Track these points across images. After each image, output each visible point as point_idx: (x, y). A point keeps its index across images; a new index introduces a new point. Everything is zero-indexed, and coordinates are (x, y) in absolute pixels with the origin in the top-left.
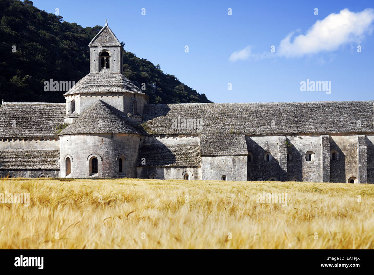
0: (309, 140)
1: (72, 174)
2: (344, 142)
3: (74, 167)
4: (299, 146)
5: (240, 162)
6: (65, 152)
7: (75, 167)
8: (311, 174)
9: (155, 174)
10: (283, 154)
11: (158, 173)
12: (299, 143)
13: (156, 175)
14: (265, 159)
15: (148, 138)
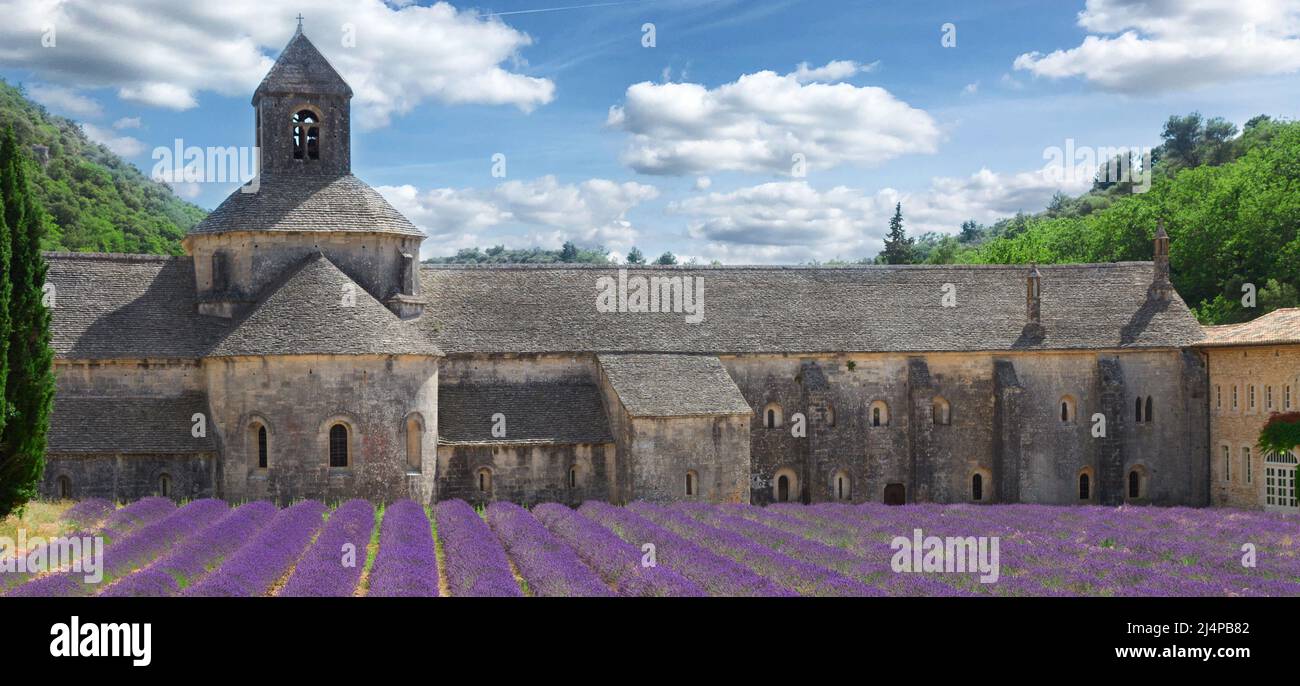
0: (876, 371)
1: (271, 470)
2: (960, 377)
3: (279, 451)
4: (852, 387)
5: (732, 435)
6: (244, 406)
7: (284, 450)
8: (881, 462)
9: (489, 467)
10: (818, 410)
11: (496, 462)
12: (851, 379)
13: (492, 469)
14: (766, 421)
15: (454, 365)
